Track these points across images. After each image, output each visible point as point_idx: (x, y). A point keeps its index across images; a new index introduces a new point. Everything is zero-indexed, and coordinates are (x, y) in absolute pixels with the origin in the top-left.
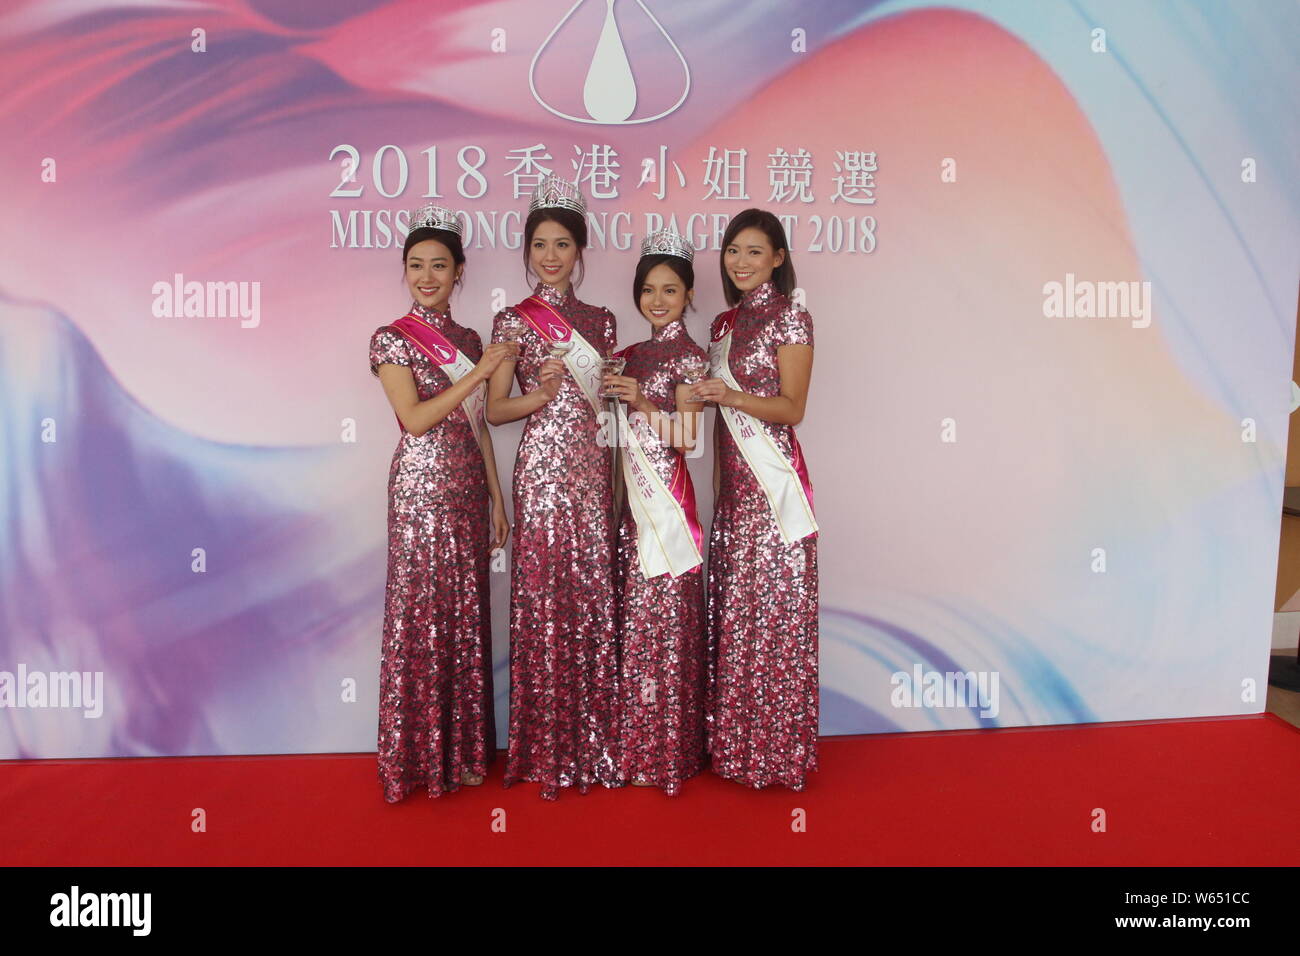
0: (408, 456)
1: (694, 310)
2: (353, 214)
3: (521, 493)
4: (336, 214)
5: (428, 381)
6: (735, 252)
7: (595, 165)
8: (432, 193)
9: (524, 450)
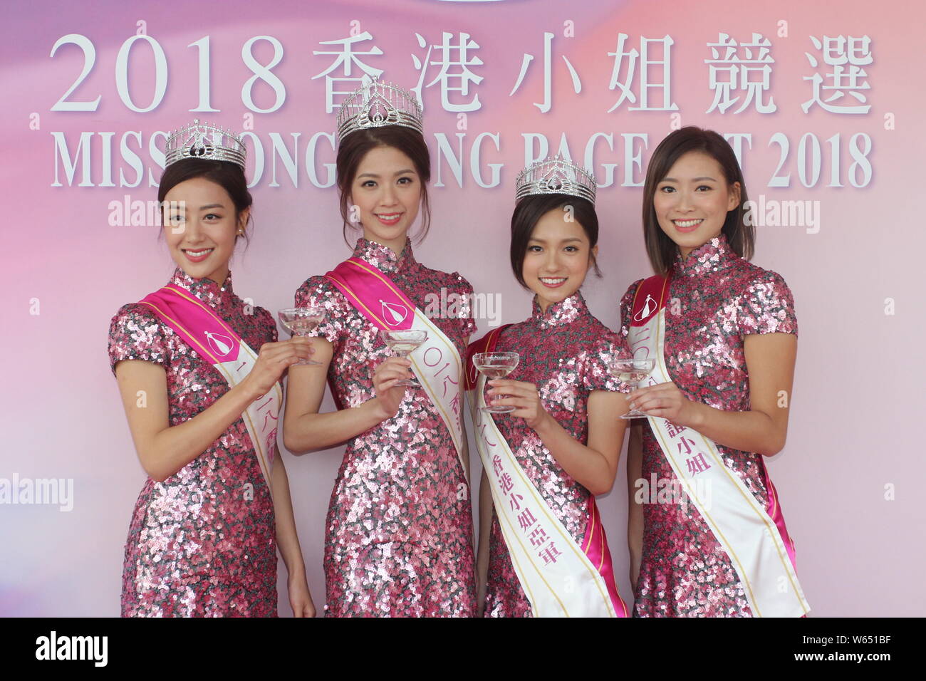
0: (161, 499)
1: (599, 275)
2: (85, 137)
3: (339, 558)
4: (59, 138)
5: (196, 387)
6: (671, 190)
7: (446, 63)
8: (204, 106)
9: (344, 491)
